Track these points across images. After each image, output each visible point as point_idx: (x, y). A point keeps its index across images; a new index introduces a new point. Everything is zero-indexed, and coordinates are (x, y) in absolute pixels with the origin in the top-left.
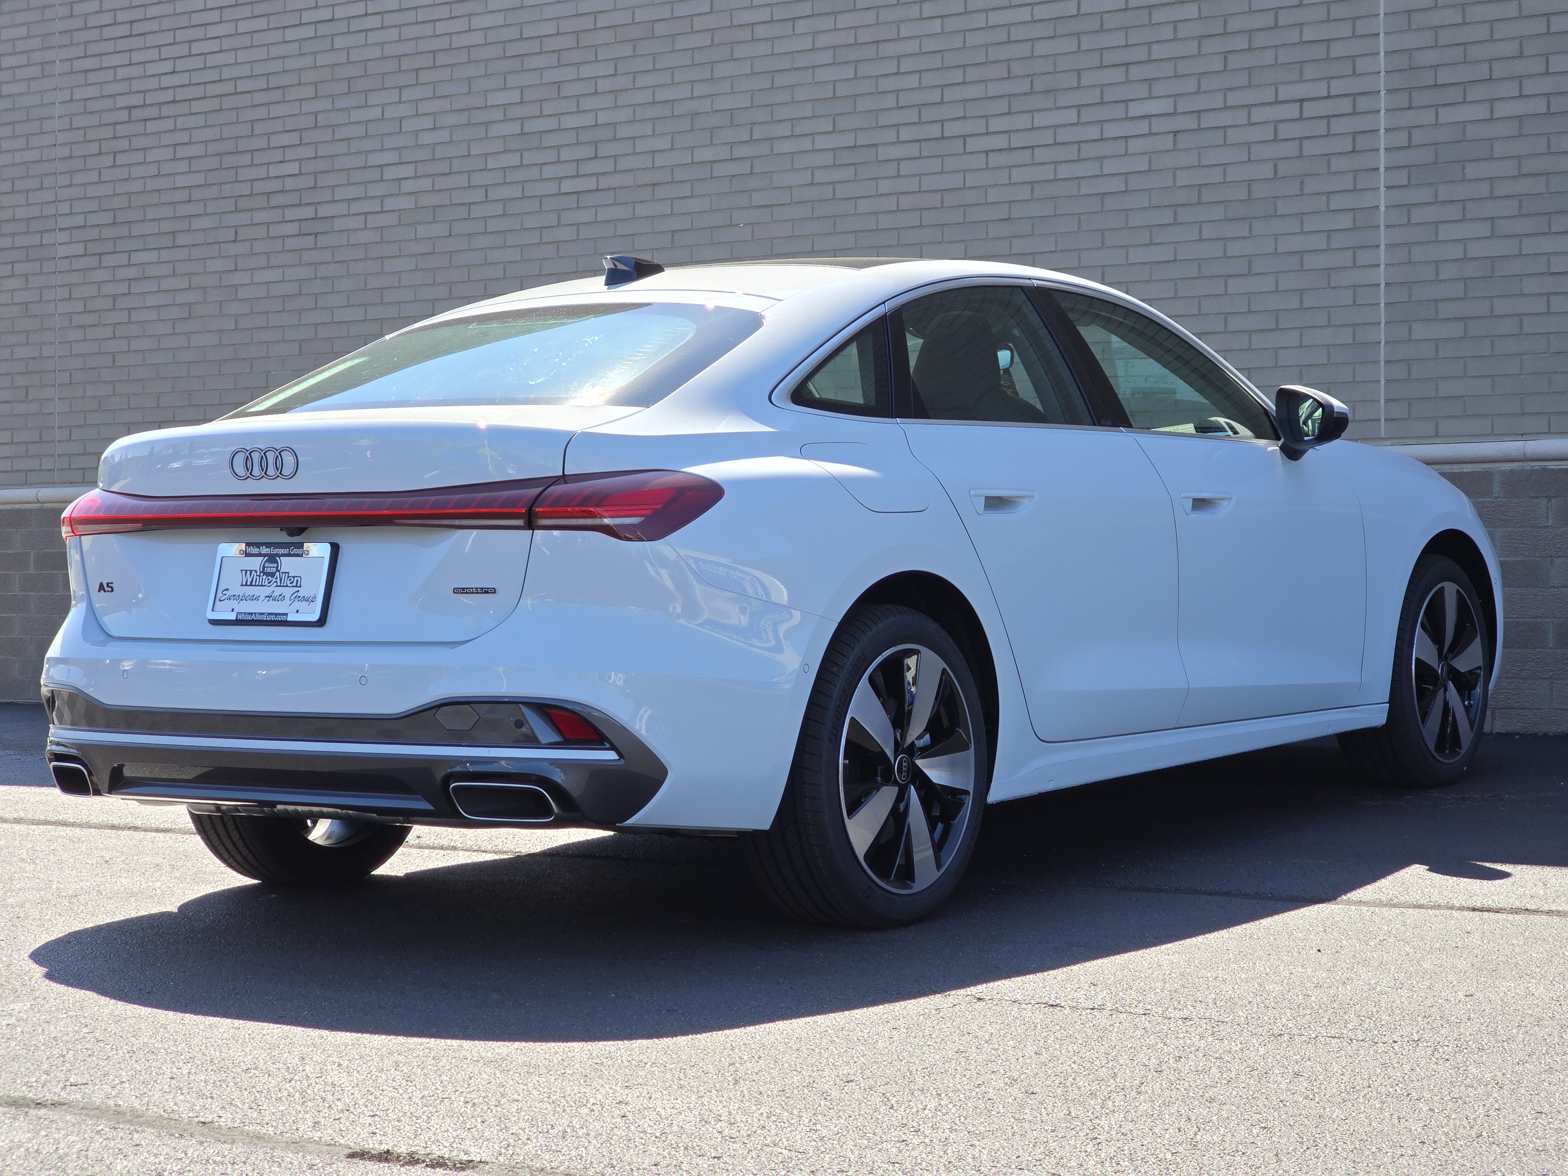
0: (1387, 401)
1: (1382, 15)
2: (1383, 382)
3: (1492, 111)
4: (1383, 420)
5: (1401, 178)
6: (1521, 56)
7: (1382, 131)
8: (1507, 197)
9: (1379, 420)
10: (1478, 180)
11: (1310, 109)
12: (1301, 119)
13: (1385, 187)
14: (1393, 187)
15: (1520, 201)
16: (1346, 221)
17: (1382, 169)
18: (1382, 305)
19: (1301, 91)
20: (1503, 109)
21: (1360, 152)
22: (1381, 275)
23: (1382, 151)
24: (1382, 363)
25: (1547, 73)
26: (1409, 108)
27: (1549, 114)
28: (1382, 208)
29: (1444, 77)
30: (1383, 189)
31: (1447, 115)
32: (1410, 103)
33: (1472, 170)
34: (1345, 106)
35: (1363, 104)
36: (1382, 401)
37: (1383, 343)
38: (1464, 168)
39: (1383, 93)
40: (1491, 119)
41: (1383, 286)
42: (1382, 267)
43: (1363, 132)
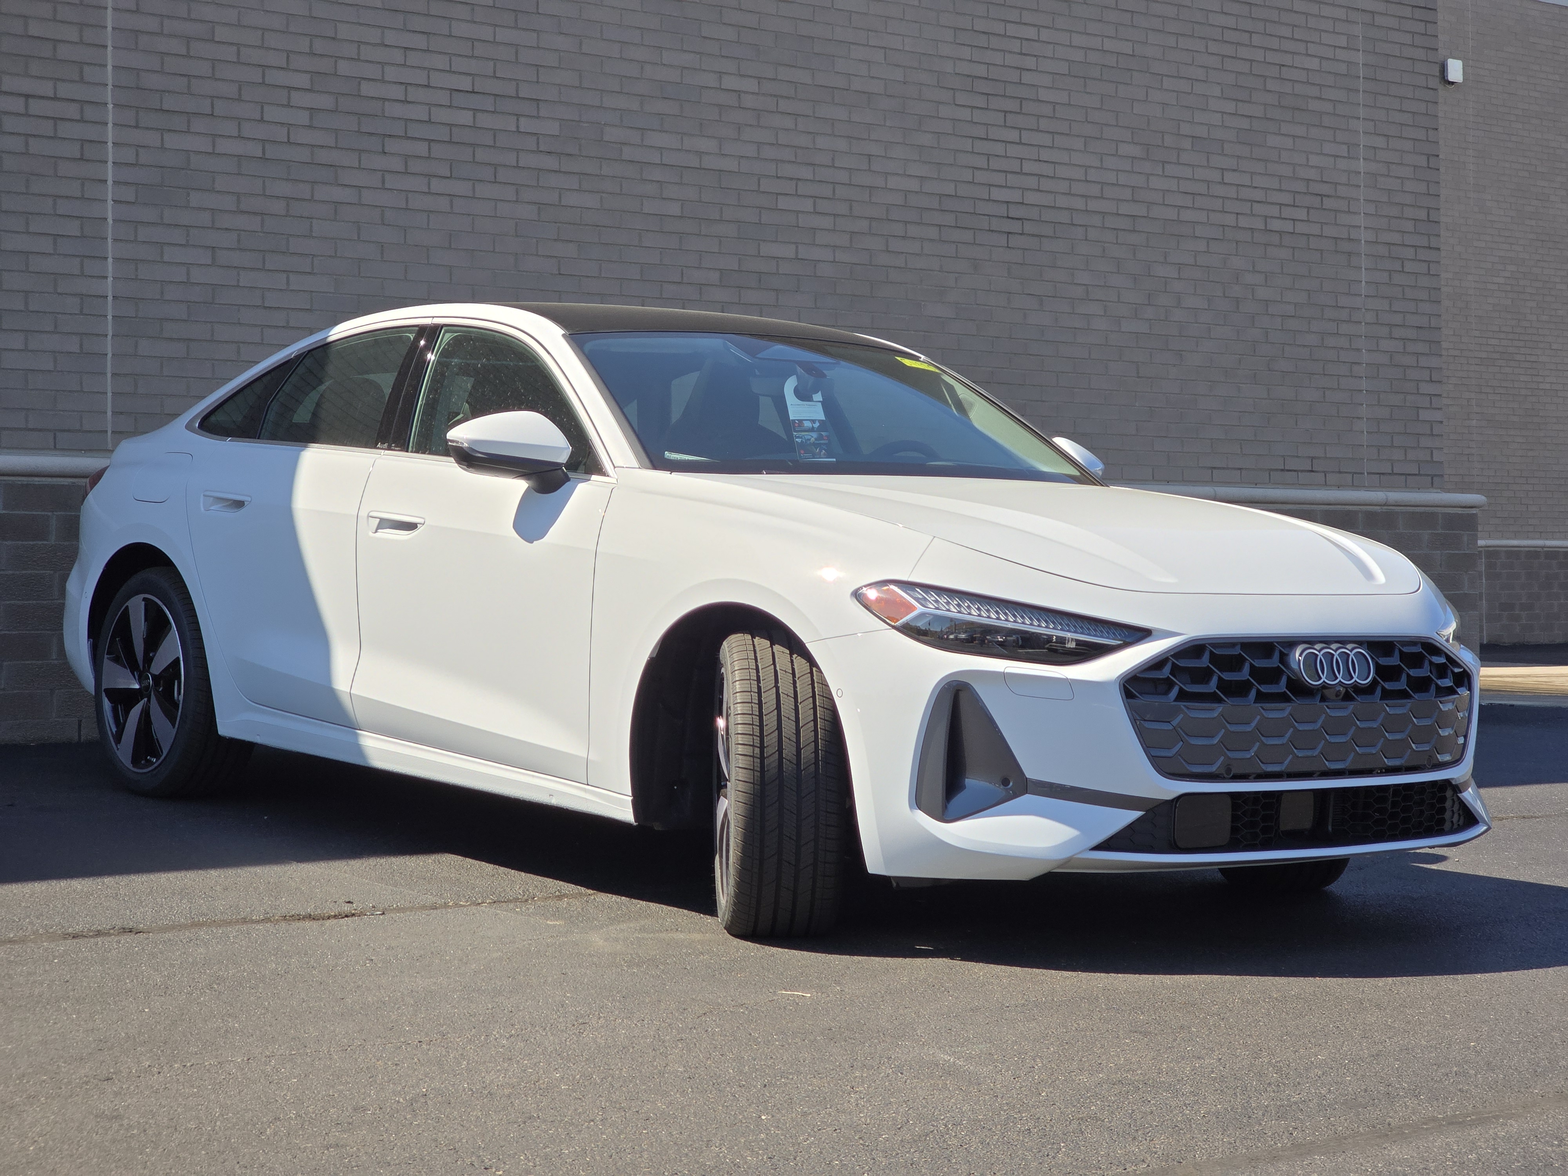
0: (114, 413)
1: (109, 29)
2: (110, 395)
3: (214, 146)
4: (109, 433)
5: (129, 194)
6: (239, 100)
7: (110, 144)
8: (226, 229)
9: (106, 431)
10: (199, 209)
11: (36, 107)
12: (27, 115)
13: (113, 201)
14: (120, 202)
15: (239, 235)
16: (72, 228)
17: (110, 182)
18: (110, 317)
19: (26, 85)
20: (224, 146)
21: (88, 161)
22: (109, 287)
23: (110, 164)
24: (109, 375)
25: (262, 120)
26: (137, 127)
27: (263, 158)
28: (110, 221)
29: (169, 103)
30: (110, 203)
31: (172, 141)
32: (137, 121)
33: (195, 199)
34: (72, 111)
35: (90, 113)
36: (109, 413)
37: (110, 355)
38: (188, 195)
39: (110, 106)
40: (213, 153)
41: (110, 298)
42: (110, 279)
43: (91, 141)
